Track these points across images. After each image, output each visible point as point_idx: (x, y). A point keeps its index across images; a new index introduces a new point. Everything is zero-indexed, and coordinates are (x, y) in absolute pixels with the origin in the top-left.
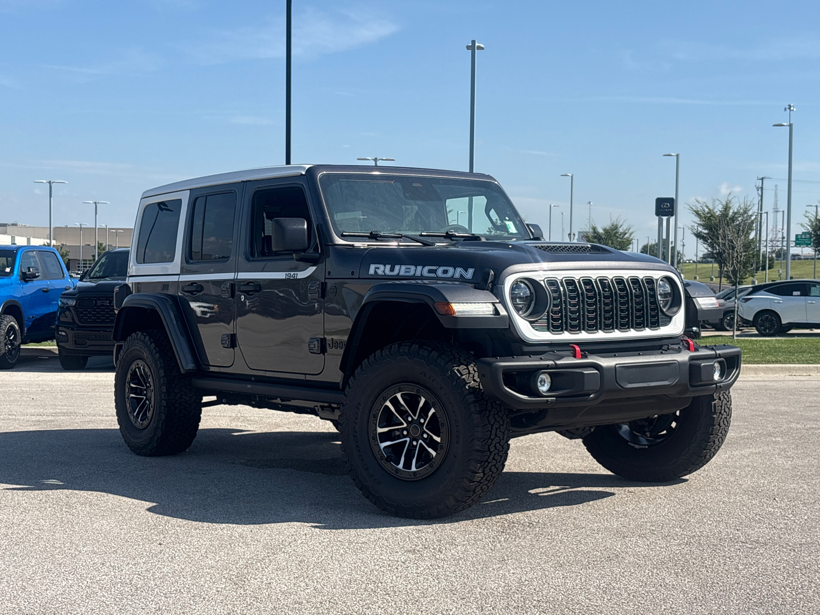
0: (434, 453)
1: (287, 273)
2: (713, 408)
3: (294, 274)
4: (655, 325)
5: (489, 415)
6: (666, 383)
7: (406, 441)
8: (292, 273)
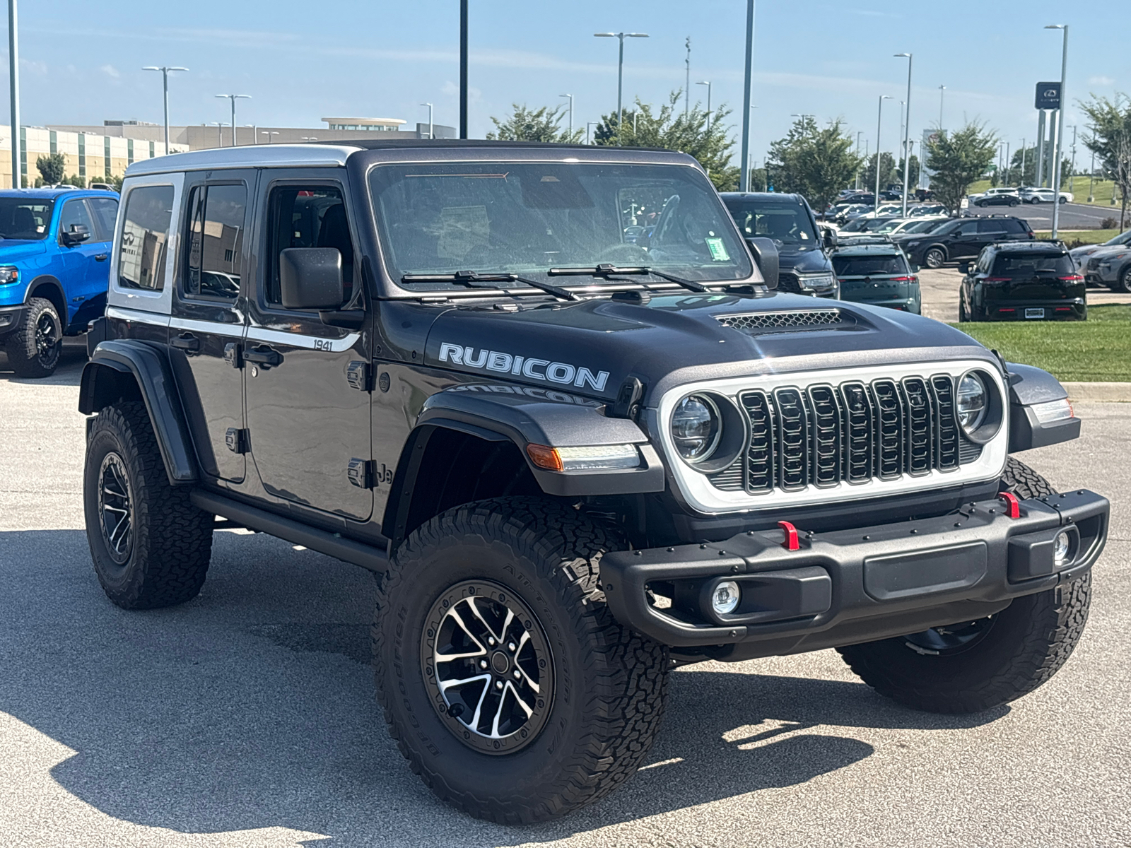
0: (529, 712)
1: (318, 339)
2: (1056, 596)
3: (327, 343)
4: (950, 461)
5: (625, 652)
6: (963, 583)
7: (485, 681)
8: (324, 340)
